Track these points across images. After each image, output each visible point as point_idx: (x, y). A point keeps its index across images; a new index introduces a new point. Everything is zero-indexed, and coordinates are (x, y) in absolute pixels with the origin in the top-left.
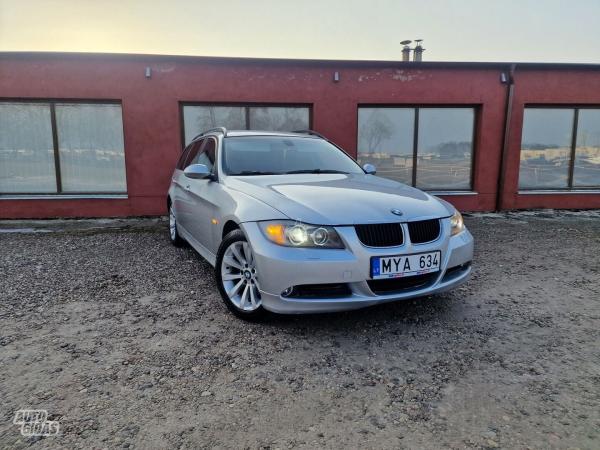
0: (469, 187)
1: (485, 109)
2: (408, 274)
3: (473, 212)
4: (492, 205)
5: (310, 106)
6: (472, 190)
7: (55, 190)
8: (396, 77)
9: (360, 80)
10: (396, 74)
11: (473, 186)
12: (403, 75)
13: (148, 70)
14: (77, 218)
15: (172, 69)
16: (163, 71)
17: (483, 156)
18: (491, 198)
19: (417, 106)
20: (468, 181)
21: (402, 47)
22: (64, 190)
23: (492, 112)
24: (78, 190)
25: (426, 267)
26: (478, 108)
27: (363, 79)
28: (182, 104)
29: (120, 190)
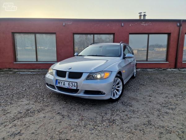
0: (166, 60)
1: (171, 34)
2: (64, 87)
3: (167, 69)
4: (173, 66)
5: (114, 34)
6: (167, 61)
7: (36, 61)
8: (142, 24)
9: (130, 25)
10: (142, 23)
11: (167, 60)
12: (144, 24)
13: (64, 23)
14: (42, 69)
15: (71, 23)
16: (68, 24)
17: (171, 50)
18: (173, 64)
19: (148, 34)
20: (165, 58)
21: (139, 15)
22: (38, 60)
23: (174, 36)
24: (42, 61)
25: (70, 86)
26: (169, 34)
27: (131, 25)
28: (74, 34)
29: (54, 61)
